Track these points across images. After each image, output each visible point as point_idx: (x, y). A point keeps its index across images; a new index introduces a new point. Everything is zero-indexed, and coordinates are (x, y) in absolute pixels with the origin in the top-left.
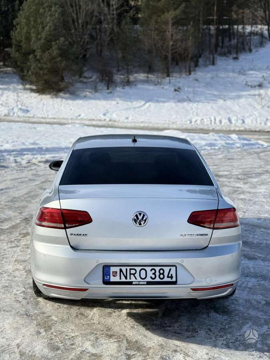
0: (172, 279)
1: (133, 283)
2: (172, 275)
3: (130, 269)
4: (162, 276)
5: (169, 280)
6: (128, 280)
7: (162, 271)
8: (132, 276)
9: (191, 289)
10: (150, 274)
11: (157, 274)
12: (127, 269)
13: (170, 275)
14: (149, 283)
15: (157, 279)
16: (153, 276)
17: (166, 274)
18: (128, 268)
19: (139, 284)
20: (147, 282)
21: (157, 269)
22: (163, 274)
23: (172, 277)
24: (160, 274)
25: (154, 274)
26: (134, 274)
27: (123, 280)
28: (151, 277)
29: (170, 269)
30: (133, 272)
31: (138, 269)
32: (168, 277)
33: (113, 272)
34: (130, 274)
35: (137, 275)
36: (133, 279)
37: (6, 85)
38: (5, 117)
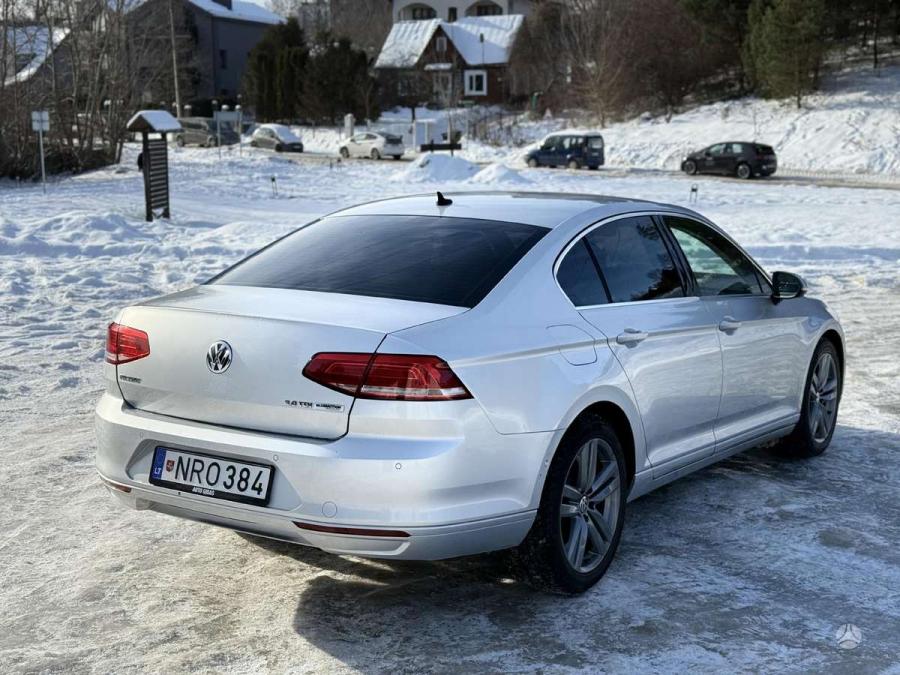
0: (259, 494)
1: (194, 490)
2: (261, 484)
3: (196, 461)
4: (243, 485)
5: (254, 494)
6: (187, 483)
7: (245, 475)
8: (195, 474)
9: (294, 522)
10: (225, 476)
11: (237, 478)
12: (189, 460)
13: (257, 486)
14: (218, 495)
15: (234, 490)
16: (229, 483)
17: (251, 482)
18: (193, 457)
19: (202, 494)
20: (216, 492)
21: (239, 467)
22: (246, 480)
23: (259, 490)
24: (242, 479)
25: (231, 477)
26: (198, 472)
27: (181, 480)
28: (225, 484)
29: (261, 472)
30: (198, 466)
31: (208, 461)
32: (254, 488)
33: (169, 461)
34: (193, 470)
35: (203, 475)
36: (195, 483)
37: (882, 95)
38: (857, 176)
